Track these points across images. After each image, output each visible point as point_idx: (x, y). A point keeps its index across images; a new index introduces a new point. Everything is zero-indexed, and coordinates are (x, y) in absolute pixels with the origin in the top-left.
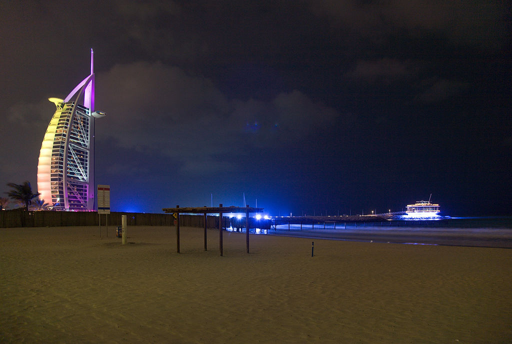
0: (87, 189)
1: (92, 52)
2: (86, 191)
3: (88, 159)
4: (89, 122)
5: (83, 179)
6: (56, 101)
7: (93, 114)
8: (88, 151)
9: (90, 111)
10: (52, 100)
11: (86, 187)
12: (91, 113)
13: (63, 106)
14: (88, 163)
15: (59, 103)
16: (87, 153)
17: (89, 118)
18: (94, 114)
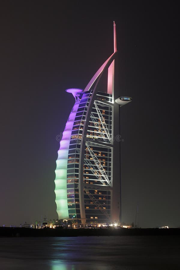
0: (111, 195)
1: (114, 25)
2: (109, 198)
3: (112, 157)
4: (113, 111)
5: (106, 183)
6: (74, 92)
7: (116, 101)
8: (112, 148)
9: (113, 98)
10: (70, 91)
11: (109, 193)
12: (115, 99)
13: (81, 95)
14: (112, 162)
15: (78, 93)
16: (110, 151)
17: (112, 107)
18: (118, 101)
